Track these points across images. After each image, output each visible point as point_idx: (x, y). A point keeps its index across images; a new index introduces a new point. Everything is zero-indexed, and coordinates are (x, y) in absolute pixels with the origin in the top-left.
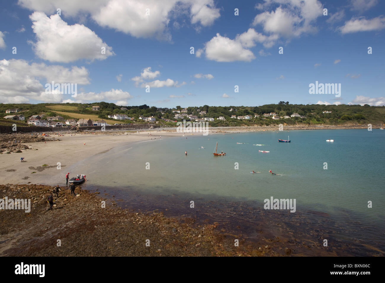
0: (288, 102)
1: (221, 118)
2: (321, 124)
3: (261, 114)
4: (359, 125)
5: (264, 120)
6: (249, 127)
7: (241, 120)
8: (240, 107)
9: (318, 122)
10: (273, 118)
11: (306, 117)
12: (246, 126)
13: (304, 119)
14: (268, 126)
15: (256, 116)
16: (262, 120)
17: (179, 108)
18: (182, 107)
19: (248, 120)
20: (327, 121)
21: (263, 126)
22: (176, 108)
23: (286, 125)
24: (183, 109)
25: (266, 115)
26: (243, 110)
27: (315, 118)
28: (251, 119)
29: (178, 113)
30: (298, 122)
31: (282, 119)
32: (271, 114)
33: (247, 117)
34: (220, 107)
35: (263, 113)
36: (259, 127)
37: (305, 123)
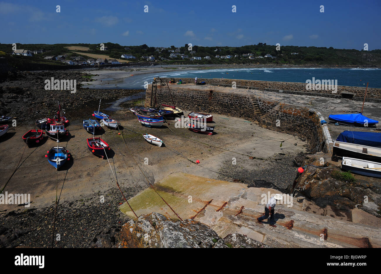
0: (265, 44)
1: (207, 57)
2: (287, 64)
3: (241, 54)
4: (317, 65)
5: (242, 59)
6: (229, 65)
7: (223, 59)
8: (224, 47)
9: (284, 62)
10: (250, 57)
11: (276, 58)
12: (227, 64)
13: (274, 59)
14: (244, 65)
15: (236, 56)
16: (240, 59)
17: (173, 47)
18: (176, 47)
19: (229, 59)
20: (293, 61)
21: (240, 64)
22: (171, 48)
23: (259, 64)
24: (176, 48)
25: (244, 55)
26: (227, 50)
27: (283, 58)
28: (232, 58)
29: (172, 53)
30: (269, 61)
31: (257, 59)
32: (248, 55)
33: (228, 57)
34: (207, 47)
35: (242, 54)
36: (237, 65)
37: (274, 63)
